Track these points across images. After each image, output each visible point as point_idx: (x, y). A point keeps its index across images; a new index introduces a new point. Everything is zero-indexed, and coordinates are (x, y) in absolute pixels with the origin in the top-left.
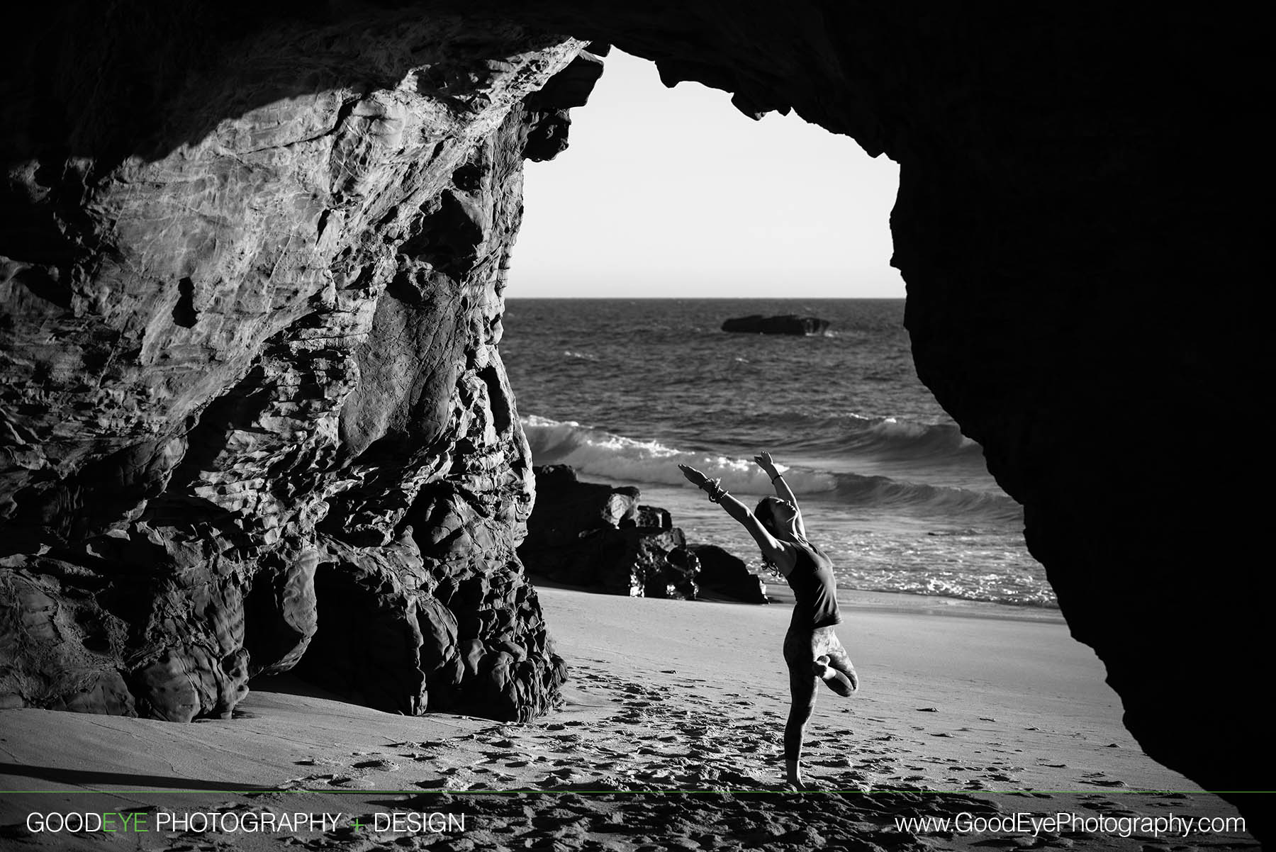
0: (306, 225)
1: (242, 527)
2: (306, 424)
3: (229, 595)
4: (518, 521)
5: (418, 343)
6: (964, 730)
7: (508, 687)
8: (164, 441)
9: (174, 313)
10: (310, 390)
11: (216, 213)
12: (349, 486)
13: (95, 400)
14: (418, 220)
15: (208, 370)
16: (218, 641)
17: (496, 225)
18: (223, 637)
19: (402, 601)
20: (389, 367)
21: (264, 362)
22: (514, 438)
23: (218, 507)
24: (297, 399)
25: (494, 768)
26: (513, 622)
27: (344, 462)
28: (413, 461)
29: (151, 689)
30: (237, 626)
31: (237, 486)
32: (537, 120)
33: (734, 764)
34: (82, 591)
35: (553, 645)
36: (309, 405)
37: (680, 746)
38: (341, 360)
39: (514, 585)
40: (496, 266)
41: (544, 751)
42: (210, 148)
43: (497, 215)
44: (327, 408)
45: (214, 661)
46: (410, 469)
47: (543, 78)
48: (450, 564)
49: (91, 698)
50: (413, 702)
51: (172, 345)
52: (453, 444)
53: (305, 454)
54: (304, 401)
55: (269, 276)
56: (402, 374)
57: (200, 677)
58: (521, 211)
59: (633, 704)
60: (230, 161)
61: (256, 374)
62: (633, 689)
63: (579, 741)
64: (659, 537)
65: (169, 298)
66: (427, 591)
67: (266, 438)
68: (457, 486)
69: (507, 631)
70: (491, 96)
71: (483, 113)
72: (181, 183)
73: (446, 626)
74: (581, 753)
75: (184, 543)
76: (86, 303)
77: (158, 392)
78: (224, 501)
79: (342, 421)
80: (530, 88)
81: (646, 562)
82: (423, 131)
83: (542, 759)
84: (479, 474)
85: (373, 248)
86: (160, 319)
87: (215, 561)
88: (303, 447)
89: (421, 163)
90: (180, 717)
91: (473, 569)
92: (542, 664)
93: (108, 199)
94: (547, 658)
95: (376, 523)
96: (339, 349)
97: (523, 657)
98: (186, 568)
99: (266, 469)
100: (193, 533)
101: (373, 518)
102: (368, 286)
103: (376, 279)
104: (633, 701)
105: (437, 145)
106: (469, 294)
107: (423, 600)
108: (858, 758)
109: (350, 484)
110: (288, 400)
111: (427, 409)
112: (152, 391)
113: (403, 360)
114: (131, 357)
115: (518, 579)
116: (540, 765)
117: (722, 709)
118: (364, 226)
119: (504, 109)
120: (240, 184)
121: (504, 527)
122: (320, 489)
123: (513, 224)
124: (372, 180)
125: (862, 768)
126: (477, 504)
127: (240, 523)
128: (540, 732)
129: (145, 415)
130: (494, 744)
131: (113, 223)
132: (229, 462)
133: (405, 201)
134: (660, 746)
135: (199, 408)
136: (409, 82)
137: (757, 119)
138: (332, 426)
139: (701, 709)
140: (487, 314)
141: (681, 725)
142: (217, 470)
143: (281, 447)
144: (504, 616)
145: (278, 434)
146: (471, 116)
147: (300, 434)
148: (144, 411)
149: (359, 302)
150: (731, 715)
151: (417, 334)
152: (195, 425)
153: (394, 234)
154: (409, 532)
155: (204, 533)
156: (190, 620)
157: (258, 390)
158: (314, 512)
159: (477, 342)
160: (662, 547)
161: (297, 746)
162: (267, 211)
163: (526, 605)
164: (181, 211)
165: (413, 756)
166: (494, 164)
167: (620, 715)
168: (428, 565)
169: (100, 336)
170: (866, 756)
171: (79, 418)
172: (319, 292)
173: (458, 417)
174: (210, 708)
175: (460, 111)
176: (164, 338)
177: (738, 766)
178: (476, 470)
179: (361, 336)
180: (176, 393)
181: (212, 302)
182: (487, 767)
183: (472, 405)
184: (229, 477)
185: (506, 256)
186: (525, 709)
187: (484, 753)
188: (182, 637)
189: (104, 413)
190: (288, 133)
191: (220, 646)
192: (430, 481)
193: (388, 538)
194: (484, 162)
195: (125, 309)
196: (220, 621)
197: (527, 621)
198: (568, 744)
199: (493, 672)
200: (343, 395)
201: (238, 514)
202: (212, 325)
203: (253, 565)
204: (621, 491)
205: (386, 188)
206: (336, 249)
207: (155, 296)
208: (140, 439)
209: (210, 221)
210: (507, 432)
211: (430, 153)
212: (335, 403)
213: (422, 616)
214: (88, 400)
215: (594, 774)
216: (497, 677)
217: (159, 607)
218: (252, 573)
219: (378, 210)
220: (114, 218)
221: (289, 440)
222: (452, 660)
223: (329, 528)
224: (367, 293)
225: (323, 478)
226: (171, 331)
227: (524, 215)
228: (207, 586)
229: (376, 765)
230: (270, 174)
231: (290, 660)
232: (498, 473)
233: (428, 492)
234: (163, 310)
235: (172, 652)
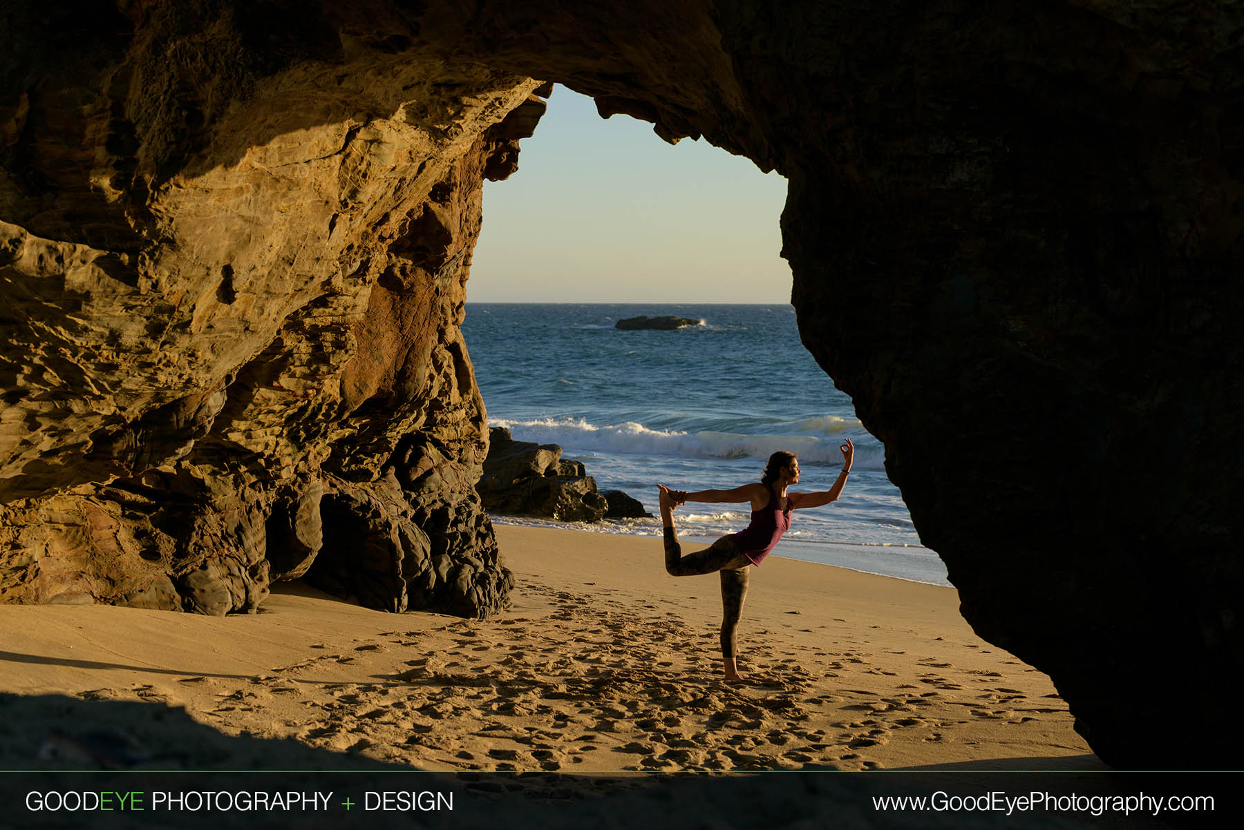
0: (320, 225)
1: (264, 465)
2: (315, 384)
3: (253, 518)
4: (476, 463)
5: (401, 322)
6: (823, 627)
7: (469, 591)
8: (208, 393)
9: (218, 293)
10: (319, 356)
11: (251, 214)
12: (347, 434)
13: (156, 360)
14: (405, 224)
15: (243, 338)
16: (245, 554)
17: (462, 231)
18: (249, 551)
19: (387, 525)
20: (379, 340)
21: (284, 334)
22: (473, 399)
23: (246, 449)
24: (309, 364)
25: (462, 651)
26: (473, 541)
27: (343, 414)
28: (397, 414)
29: (194, 590)
30: (260, 542)
31: (260, 432)
32: (494, 148)
33: (649, 649)
34: (138, 513)
35: (503, 561)
36: (318, 369)
37: (606, 636)
38: (343, 334)
39: (473, 513)
40: (461, 263)
41: (501, 639)
42: (247, 163)
43: (463, 222)
44: (332, 371)
45: (243, 569)
46: (394, 421)
47: (503, 112)
48: (424, 496)
49: (145, 596)
50: (396, 602)
51: (216, 318)
52: (427, 402)
53: (314, 408)
54: (314, 366)
55: (291, 264)
56: (389, 346)
57: (232, 582)
58: (480, 220)
59: (566, 607)
60: (263, 174)
61: (278, 344)
62: (564, 596)
63: (527, 632)
64: (576, 483)
65: (214, 281)
66: (406, 517)
67: (284, 394)
68: (429, 436)
69: (468, 548)
70: (463, 126)
71: (457, 140)
72: (224, 189)
73: (422, 543)
74: (529, 640)
75: (218, 477)
76: (150, 283)
77: (204, 354)
78: (250, 444)
79: (342, 382)
80: (493, 120)
81: (566, 503)
82: (410, 153)
83: (500, 645)
84: (446, 427)
85: (371, 245)
86: (207, 296)
87: (243, 491)
88: (313, 402)
89: (409, 178)
90: (217, 612)
91: (442, 500)
92: (495, 574)
93: (168, 201)
94: (499, 569)
95: (367, 464)
96: (342, 325)
97: (481, 569)
98: (220, 497)
99: (283, 420)
100: (226, 469)
101: (364, 459)
102: (365, 275)
103: (371, 269)
104: (564, 604)
105: (421, 164)
106: (440, 285)
107: (404, 523)
108: (743, 645)
109: (347, 432)
110: (302, 365)
111: (408, 373)
112: (200, 353)
113: (390, 335)
114: (184, 326)
115: (476, 509)
116: (499, 650)
117: (634, 611)
118: (364, 228)
119: (472, 137)
120: (270, 192)
121: (465, 468)
122: (324, 436)
123: (475, 230)
124: (371, 191)
125: (748, 653)
126: (444, 450)
127: (262, 461)
128: (497, 626)
129: (194, 373)
130: (461, 634)
131: (171, 220)
132: (255, 413)
133: (395, 208)
134: (590, 637)
135: (236, 368)
136: (401, 115)
137: (673, 144)
138: (335, 386)
139: (618, 611)
140: (453, 300)
141: (605, 622)
142: (246, 419)
143: (296, 402)
144: (466, 537)
145: (293, 392)
146: (447, 141)
147: (310, 391)
148: (193, 369)
149: (358, 287)
150: (641, 615)
151: (400, 316)
152: (232, 382)
153: (386, 235)
154: (392, 470)
155: (234, 469)
156: (224, 537)
157: (278, 357)
158: (320, 454)
159: (446, 323)
160: (578, 491)
161: (310, 634)
162: (290, 214)
163: (482, 529)
164: (224, 212)
165: (400, 642)
166: (461, 183)
167: (557, 615)
168: (407, 497)
169: (159, 310)
170: (750, 645)
171: (143, 374)
172: (330, 278)
173: (432, 381)
174: (240, 605)
175: (439, 137)
176: (210, 312)
177: (652, 651)
178: (444, 423)
179: (359, 315)
180: (218, 355)
181: (247, 284)
182: (458, 650)
183: (442, 372)
184: (255, 425)
185: (469, 256)
186: (484, 609)
187: (455, 641)
188: (217, 550)
189: (162, 370)
190: (307, 152)
191: (247, 557)
192: (409, 431)
193: (376, 476)
194: (453, 181)
195: (180, 288)
196: (247, 538)
197: (483, 541)
198: (519, 634)
199: (458, 580)
200: (343, 361)
201: (261, 455)
202: (247, 303)
203: (272, 495)
204: (546, 447)
205: (381, 198)
206: (343, 245)
207: (203, 278)
208: (189, 392)
209: (247, 220)
210: (468, 394)
211: (415, 170)
212: (338, 368)
213: (402, 535)
214: (149, 360)
215: (541, 656)
216: (461, 584)
217: (199, 527)
218: (271, 501)
219: (375, 216)
220: (173, 216)
221: (302, 397)
222: (426, 571)
223: (331, 466)
224: (364, 280)
225: (327, 427)
226: (215, 307)
227: (483, 223)
228: (236, 511)
229: (372, 648)
230: (293, 184)
231: (301, 569)
232: (461, 426)
233: (407, 440)
234: (209, 290)
235: (210, 562)
